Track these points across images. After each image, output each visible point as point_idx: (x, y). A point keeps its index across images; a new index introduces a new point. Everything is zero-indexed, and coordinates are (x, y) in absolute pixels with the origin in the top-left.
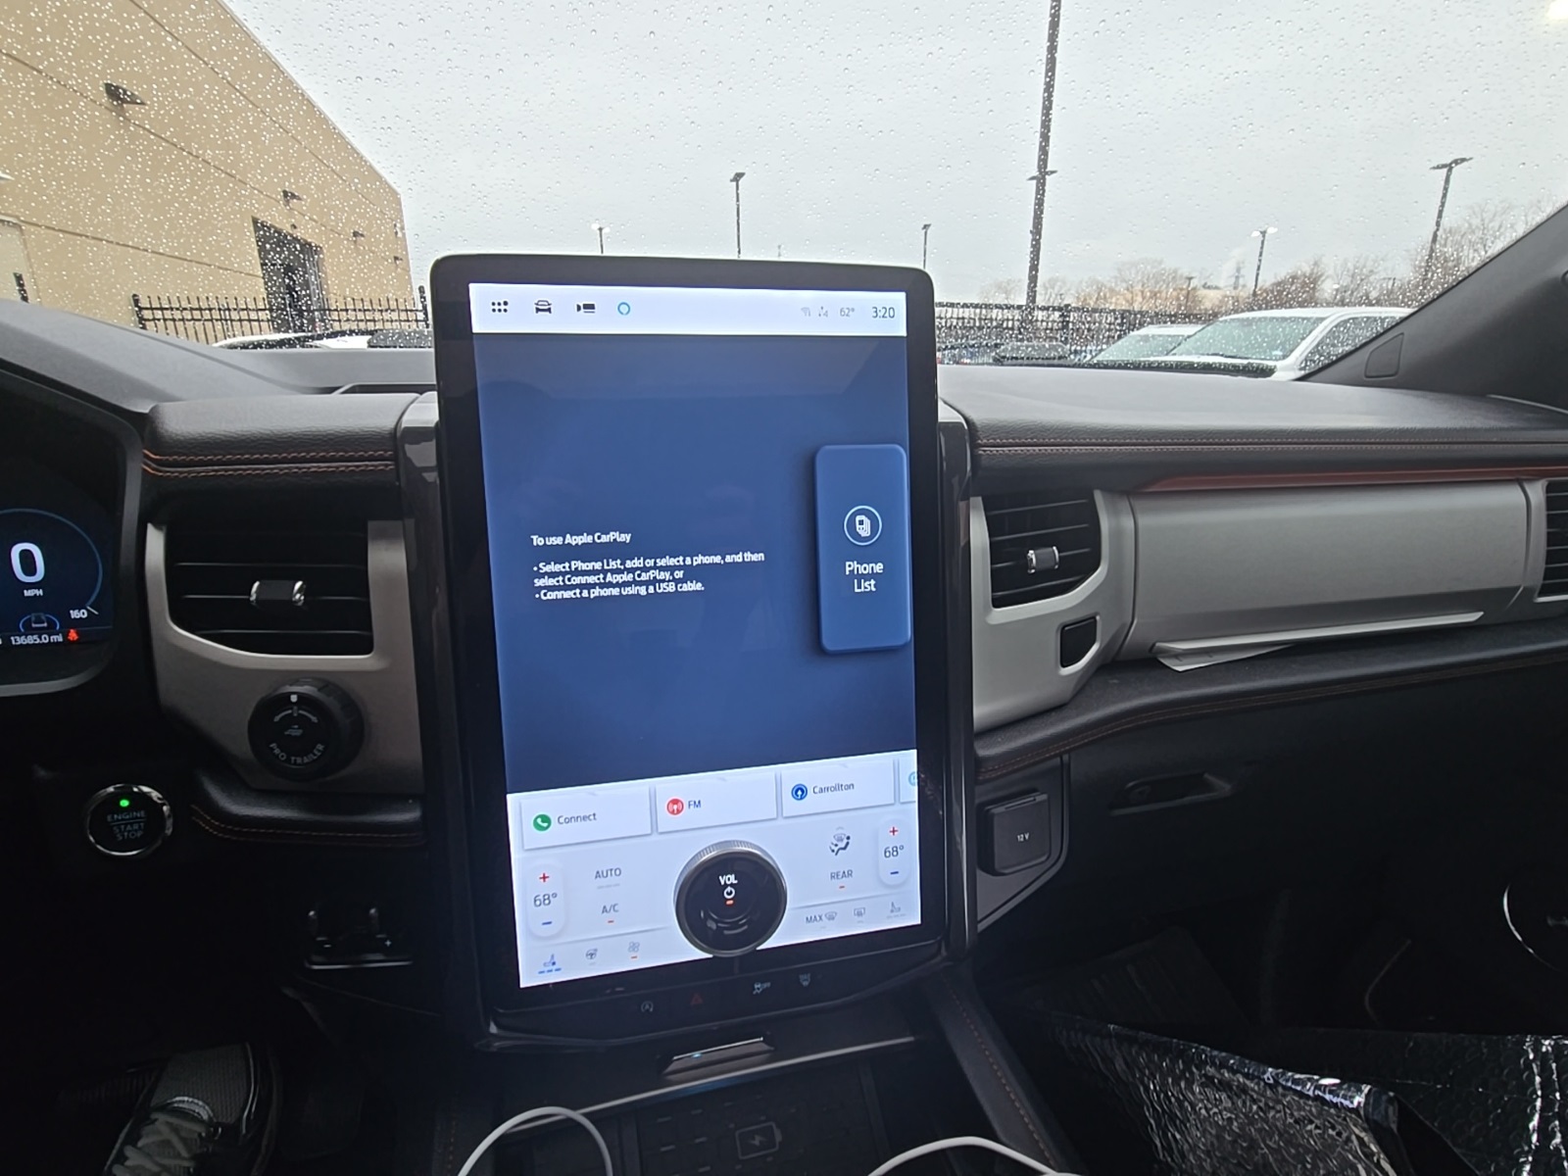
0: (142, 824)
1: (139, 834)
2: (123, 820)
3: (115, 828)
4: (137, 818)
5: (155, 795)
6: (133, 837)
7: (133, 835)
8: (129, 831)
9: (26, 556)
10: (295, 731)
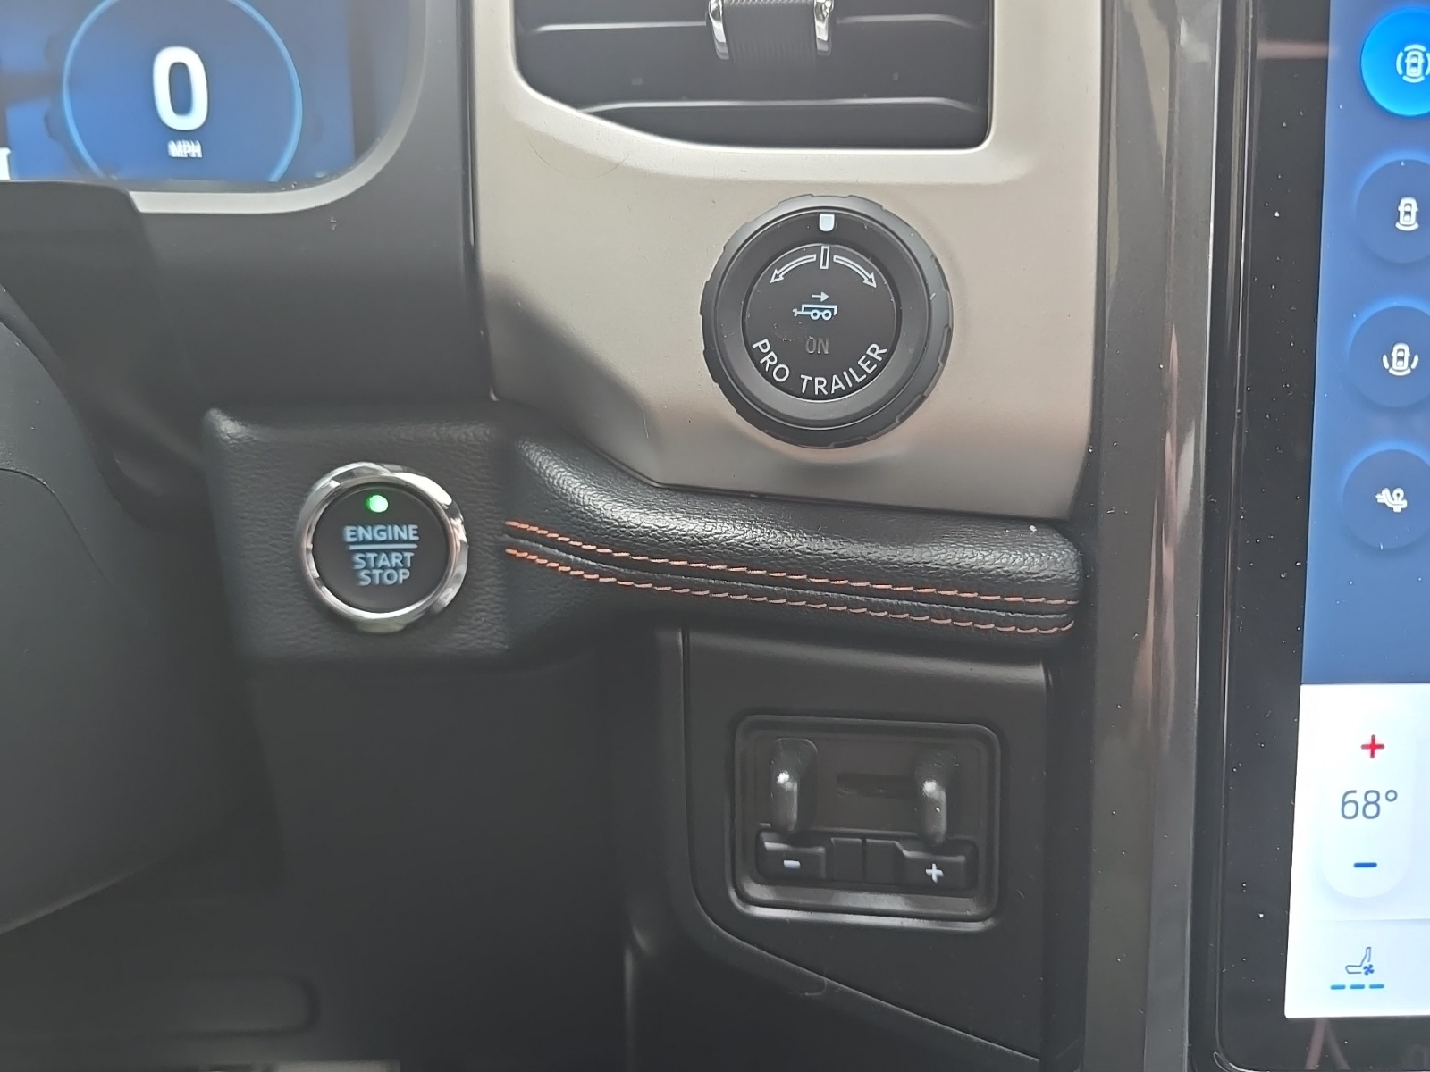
0: (409, 555)
1: (403, 575)
2: (374, 542)
3: (357, 557)
4: (400, 541)
5: (441, 497)
6: (390, 582)
7: (389, 577)
8: (383, 568)
9: (179, 73)
10: (821, 309)
